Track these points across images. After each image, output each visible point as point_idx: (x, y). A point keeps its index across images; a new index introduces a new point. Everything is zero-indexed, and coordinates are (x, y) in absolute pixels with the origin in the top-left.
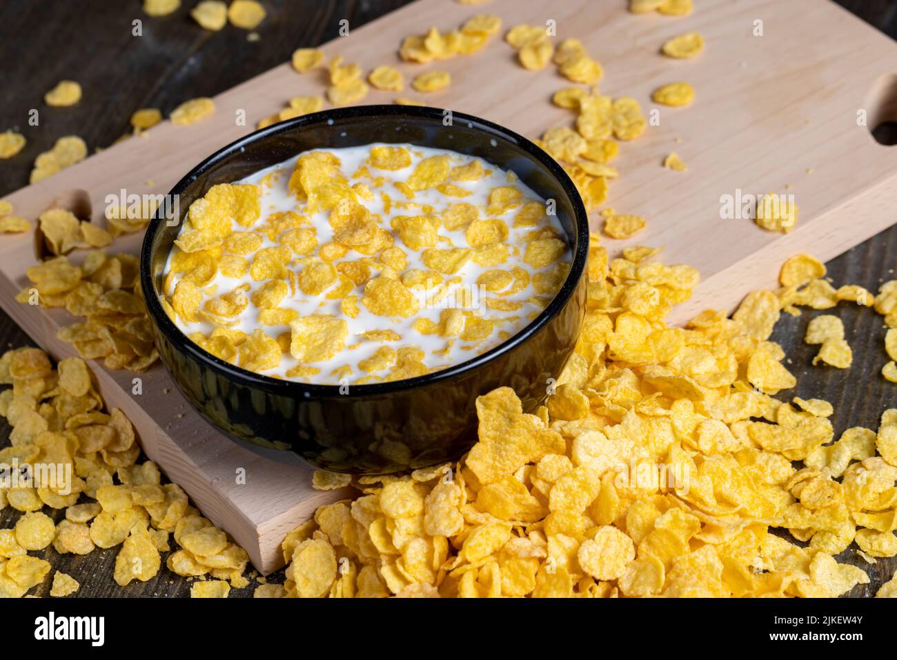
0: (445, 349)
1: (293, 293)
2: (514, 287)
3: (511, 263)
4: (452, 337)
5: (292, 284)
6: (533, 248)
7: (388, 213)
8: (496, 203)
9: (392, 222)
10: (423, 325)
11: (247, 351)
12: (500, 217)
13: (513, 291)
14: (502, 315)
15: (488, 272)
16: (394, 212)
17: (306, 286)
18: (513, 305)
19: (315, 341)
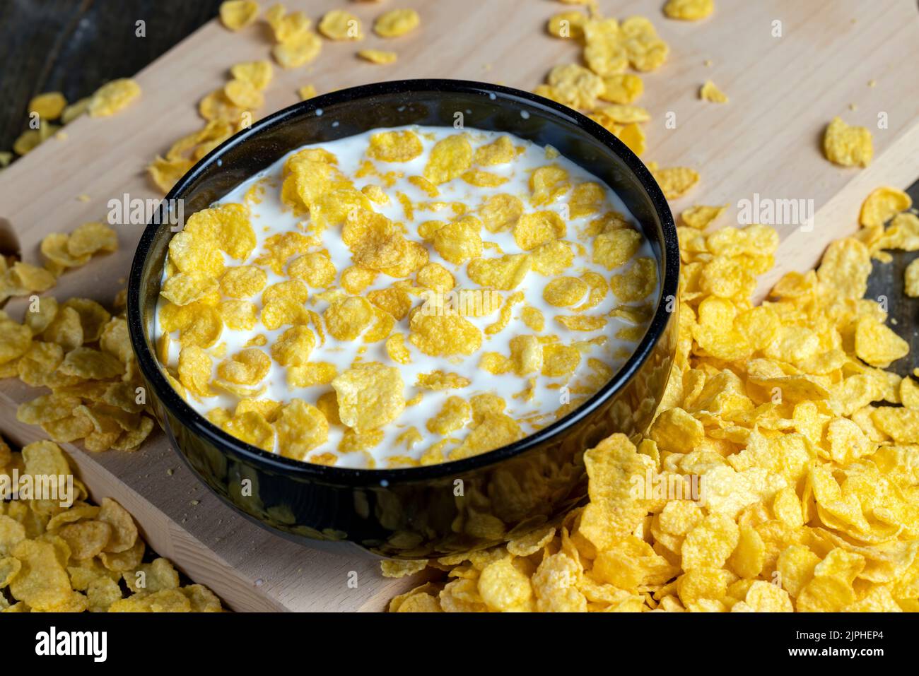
0: (528, 390)
1: (323, 341)
2: (591, 297)
3: (578, 266)
4: (532, 374)
5: (318, 329)
6: (601, 244)
7: (412, 219)
8: (542, 190)
9: (419, 230)
10: (492, 362)
11: (287, 428)
12: (550, 207)
13: (591, 304)
14: (585, 337)
15: (555, 280)
16: (419, 216)
17: (337, 329)
18: (595, 321)
19: (366, 401)
